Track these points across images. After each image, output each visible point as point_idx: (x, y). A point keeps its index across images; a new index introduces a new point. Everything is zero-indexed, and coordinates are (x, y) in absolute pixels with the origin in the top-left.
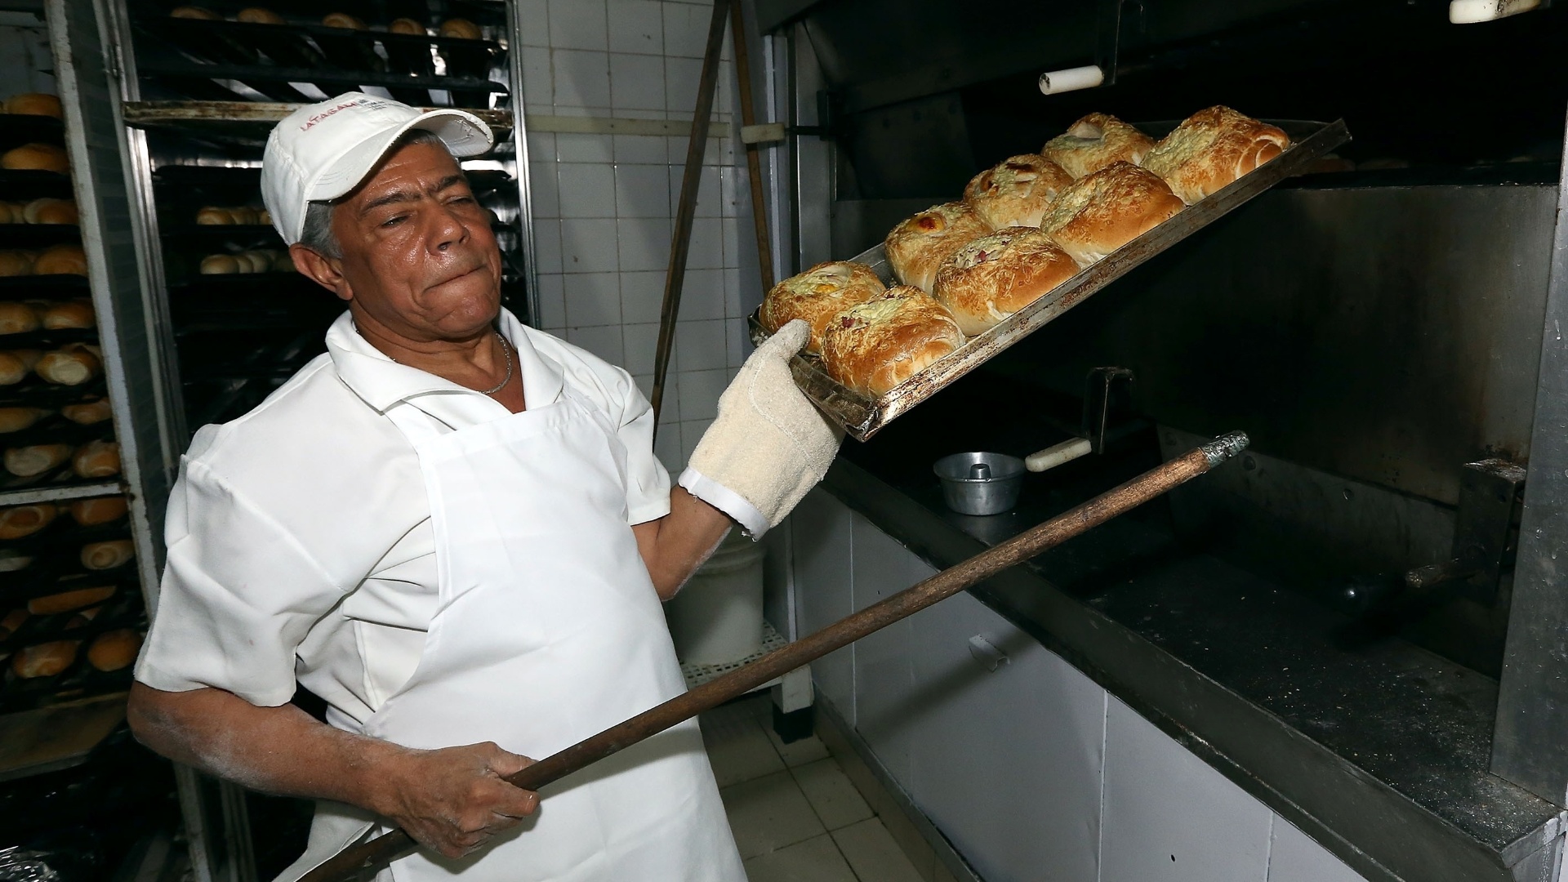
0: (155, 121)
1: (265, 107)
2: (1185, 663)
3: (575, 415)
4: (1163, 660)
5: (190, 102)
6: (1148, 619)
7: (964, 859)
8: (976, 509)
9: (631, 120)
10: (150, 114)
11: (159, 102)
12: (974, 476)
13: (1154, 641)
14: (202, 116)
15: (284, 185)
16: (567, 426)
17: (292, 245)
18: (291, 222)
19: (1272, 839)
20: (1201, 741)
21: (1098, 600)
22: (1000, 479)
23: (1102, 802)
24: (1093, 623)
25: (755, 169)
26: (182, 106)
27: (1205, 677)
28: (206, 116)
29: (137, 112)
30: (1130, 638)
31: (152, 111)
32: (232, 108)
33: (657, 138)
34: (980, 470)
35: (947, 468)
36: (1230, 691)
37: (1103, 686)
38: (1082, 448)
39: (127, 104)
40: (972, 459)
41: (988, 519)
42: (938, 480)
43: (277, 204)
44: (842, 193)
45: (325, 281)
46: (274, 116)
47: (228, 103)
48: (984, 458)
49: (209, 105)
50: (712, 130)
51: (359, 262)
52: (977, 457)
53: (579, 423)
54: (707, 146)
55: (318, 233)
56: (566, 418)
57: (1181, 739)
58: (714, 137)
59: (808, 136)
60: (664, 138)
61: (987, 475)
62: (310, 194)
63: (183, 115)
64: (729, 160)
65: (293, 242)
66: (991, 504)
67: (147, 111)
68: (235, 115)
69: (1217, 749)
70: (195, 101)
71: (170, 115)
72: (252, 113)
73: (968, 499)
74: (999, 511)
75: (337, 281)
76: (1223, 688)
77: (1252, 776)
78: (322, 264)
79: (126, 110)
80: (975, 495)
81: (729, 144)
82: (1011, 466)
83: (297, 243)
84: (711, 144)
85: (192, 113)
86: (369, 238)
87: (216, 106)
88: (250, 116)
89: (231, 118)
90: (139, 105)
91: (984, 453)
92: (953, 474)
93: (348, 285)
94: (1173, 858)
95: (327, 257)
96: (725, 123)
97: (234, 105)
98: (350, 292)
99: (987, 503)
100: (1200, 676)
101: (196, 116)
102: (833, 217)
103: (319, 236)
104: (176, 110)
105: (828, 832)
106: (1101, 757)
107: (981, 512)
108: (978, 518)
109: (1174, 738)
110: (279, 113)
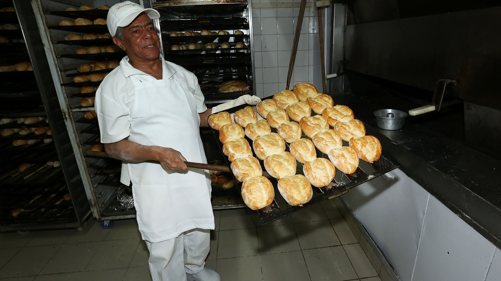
0: (159, 7)
1: (184, 1)
2: (467, 188)
3: (175, 83)
4: (457, 186)
5: (167, 1)
6: (452, 171)
7: (370, 236)
8: (388, 128)
9: (282, 3)
10: (158, 6)
11: (160, 2)
12: (388, 116)
13: (454, 179)
14: (169, 5)
15: (113, 22)
16: (172, 86)
17: (113, 37)
18: (113, 31)
19: (494, 256)
20: (467, 216)
21: (432, 162)
22: (398, 118)
23: (422, 229)
24: (429, 170)
25: (320, 17)
26: (165, 3)
27: (476, 194)
28: (170, 5)
29: (155, 5)
30: (444, 176)
31: (159, 5)
32: (176, 2)
33: (290, 9)
34: (390, 115)
35: (379, 113)
36: (486, 201)
37: (429, 191)
38: (431, 108)
39: (153, 3)
40: (387, 111)
41: (391, 131)
42: (375, 117)
43: (110, 26)
44: (349, 23)
45: (120, 46)
46: (186, 4)
47: (175, 1)
48: (392, 111)
49: (171, 2)
50: (307, 5)
51: (128, 41)
52: (390, 111)
53: (175, 85)
54: (305, 10)
55: (119, 34)
56: (172, 83)
57: (459, 214)
58: (307, 7)
59: (338, 4)
60: (292, 8)
61: (393, 116)
62: (118, 25)
63: (165, 5)
64: (312, 14)
65: (113, 36)
66: (393, 127)
67: (157, 5)
68: (177, 4)
69: (474, 221)
70: (168, 1)
71: (162, 5)
72: (181, 3)
73: (385, 124)
74: (396, 129)
75: (122, 46)
76: (483, 199)
77: (489, 233)
78: (119, 42)
79: (153, 5)
80: (387, 123)
81: (312, 10)
82: (402, 114)
83: (114, 36)
84: (306, 10)
85: (167, 5)
86: (130, 36)
87: (173, 2)
88: (180, 4)
89: (176, 5)
90: (156, 3)
91: (392, 110)
92: (381, 115)
93: (125, 47)
94: (448, 253)
95: (120, 40)
96: (311, 2)
97: (177, 1)
98: (125, 49)
99: (392, 126)
100: (474, 194)
101: (168, 5)
102: (345, 31)
103: (119, 35)
104: (164, 4)
105: (329, 220)
106: (424, 214)
107: (389, 129)
108: (388, 131)
109: (456, 214)
110: (187, 3)
